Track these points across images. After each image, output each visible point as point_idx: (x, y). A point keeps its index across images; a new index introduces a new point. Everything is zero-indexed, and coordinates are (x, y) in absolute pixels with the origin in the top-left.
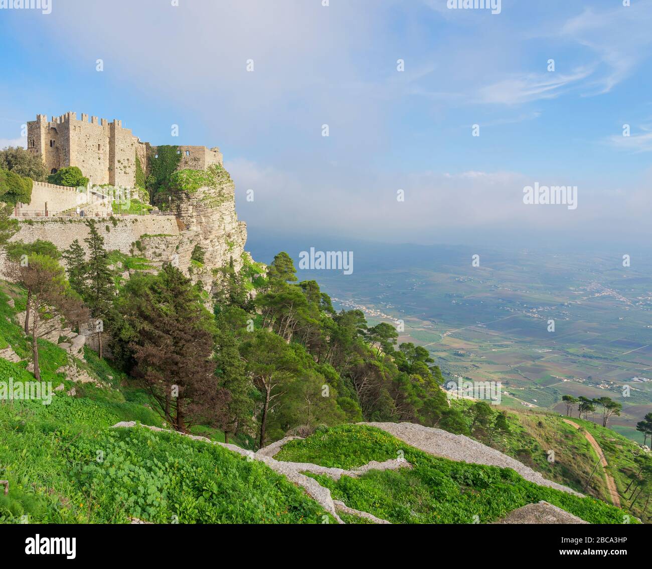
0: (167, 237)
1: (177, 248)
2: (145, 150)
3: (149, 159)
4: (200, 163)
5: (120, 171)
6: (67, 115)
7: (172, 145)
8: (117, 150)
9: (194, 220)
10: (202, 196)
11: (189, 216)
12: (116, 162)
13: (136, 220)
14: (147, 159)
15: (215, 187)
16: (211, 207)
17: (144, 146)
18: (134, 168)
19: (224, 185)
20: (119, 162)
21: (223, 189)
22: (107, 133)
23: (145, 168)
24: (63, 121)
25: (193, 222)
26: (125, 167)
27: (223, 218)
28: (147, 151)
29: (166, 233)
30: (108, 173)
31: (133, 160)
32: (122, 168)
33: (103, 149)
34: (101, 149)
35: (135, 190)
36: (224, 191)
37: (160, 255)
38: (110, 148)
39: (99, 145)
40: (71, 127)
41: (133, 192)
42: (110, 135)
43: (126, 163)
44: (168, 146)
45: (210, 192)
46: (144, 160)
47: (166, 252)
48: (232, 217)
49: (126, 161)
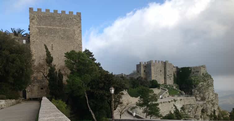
0: (192, 105)
1: (196, 109)
3: (178, 73)
4: (199, 73)
5: (168, 79)
6: (150, 61)
7: (187, 67)
8: (167, 72)
9: (198, 95)
10: (201, 86)
12: (167, 75)
13: (181, 99)
15: (206, 82)
16: (205, 90)
17: (176, 68)
18: (173, 77)
19: (209, 81)
20: (168, 75)
21: (209, 82)
22: (163, 66)
23: (176, 76)
24: (149, 63)
26: (170, 77)
27: (210, 94)
28: (177, 70)
29: (192, 103)
30: (164, 79)
31: (173, 74)
33: (162, 72)
35: (174, 85)
36: (209, 83)
37: (190, 112)
38: (164, 71)
39: (161, 70)
43: (170, 76)
45: (204, 84)
46: (176, 73)
49: (170, 75)
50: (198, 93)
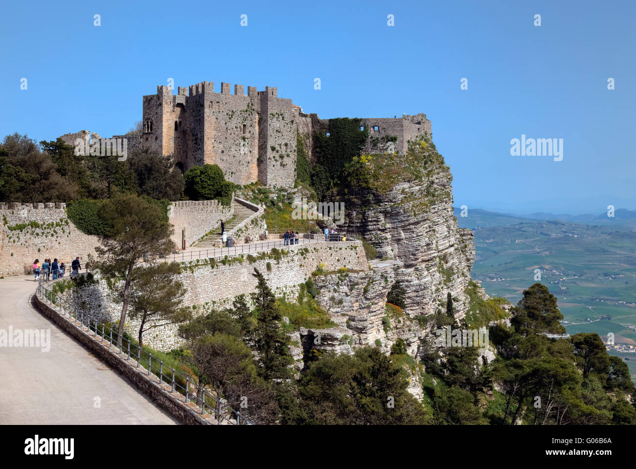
0: (350, 274)
1: (366, 291)
2: (310, 125)
3: (317, 139)
4: (396, 143)
5: (274, 163)
6: (200, 86)
7: (351, 117)
8: (270, 131)
9: (389, 236)
10: (400, 197)
11: (379, 230)
12: (269, 149)
13: (307, 250)
14: (313, 140)
15: (421, 181)
16: (415, 215)
17: (309, 120)
18: (294, 156)
19: (435, 177)
20: (273, 149)
21: (433, 183)
22: (257, 106)
23: (310, 153)
24: (194, 93)
25: (386, 239)
26: (281, 156)
27: (434, 231)
28: (313, 127)
29: (348, 268)
30: (256, 166)
31: (294, 144)
32: (277, 158)
33: (250, 132)
34: (247, 131)
35: (296, 190)
36: (435, 186)
37: (341, 302)
38: (259, 128)
39: (244, 125)
40: (207, 104)
41: (294, 193)
42: (260, 109)
43: (283, 151)
44: (345, 120)
45: (412, 190)
46: (309, 142)
47: (349, 297)
48: (449, 227)
49: (284, 148)
50: (388, 226)
